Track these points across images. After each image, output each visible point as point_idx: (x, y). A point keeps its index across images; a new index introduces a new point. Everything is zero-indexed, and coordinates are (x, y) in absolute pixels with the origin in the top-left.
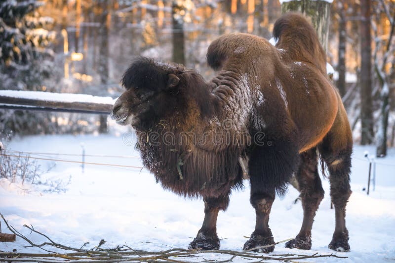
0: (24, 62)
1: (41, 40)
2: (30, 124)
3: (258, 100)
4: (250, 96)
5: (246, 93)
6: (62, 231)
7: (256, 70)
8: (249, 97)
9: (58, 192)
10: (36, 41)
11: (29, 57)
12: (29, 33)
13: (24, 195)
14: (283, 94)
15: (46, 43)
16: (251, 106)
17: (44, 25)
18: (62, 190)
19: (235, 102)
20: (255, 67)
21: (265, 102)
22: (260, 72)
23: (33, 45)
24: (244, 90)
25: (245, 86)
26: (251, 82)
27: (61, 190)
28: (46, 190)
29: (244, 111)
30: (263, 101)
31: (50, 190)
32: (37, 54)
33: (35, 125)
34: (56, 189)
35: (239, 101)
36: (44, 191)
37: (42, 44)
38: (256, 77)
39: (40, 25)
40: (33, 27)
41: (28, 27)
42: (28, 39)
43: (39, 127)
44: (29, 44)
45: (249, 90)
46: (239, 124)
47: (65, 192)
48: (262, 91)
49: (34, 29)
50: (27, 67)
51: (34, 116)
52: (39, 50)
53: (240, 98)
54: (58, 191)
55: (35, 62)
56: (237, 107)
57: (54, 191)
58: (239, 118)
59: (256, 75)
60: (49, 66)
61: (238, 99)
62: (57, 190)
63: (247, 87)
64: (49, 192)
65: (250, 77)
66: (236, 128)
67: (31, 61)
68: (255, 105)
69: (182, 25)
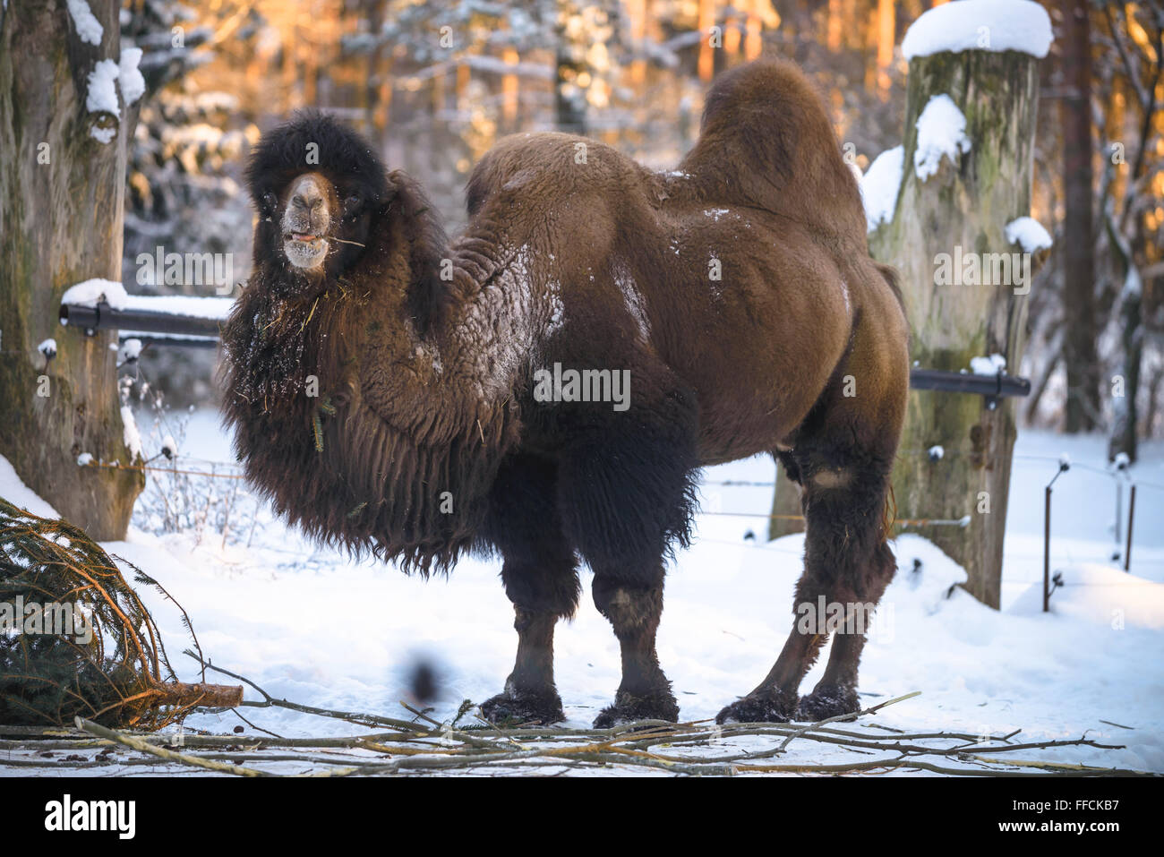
0: (160, 213)
1: (202, 156)
2: (177, 381)
3: (550, 321)
4: (527, 309)
5: (517, 304)
6: (353, 677)
7: (553, 237)
8: (525, 314)
9: (317, 569)
10: (189, 160)
11: (171, 202)
12: (173, 135)
13: (231, 577)
14: (633, 302)
15: (215, 162)
16: (531, 338)
17: (210, 117)
18: (326, 563)
19: (485, 322)
20: (550, 228)
21: (566, 327)
22: (563, 240)
23: (181, 169)
24: (514, 295)
25: (517, 281)
26: (538, 272)
27: (323, 564)
28: (283, 565)
29: (508, 350)
30: (561, 323)
31: (294, 565)
32: (194, 193)
33: (189, 383)
34: (310, 560)
35: (496, 324)
36: (279, 566)
37: (206, 165)
38: (552, 257)
39: (202, 115)
40: (182, 120)
41: (169, 121)
42: (168, 151)
43: (200, 389)
44: (171, 167)
45: (527, 295)
46: (491, 382)
47: (333, 569)
48: (564, 295)
49: (185, 127)
50: (166, 229)
51: (187, 360)
52: (197, 181)
53: (497, 315)
54: (316, 565)
55: (187, 213)
56: (490, 337)
57: (305, 567)
58: (491, 369)
59: (552, 252)
60: (225, 226)
61: (494, 317)
62: (312, 565)
63: (525, 285)
64: (291, 569)
65: (537, 258)
66: (481, 391)
67: (179, 211)
68: (539, 337)
69: (582, 113)
